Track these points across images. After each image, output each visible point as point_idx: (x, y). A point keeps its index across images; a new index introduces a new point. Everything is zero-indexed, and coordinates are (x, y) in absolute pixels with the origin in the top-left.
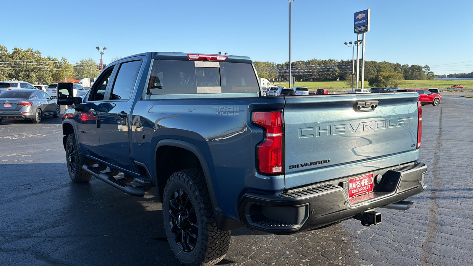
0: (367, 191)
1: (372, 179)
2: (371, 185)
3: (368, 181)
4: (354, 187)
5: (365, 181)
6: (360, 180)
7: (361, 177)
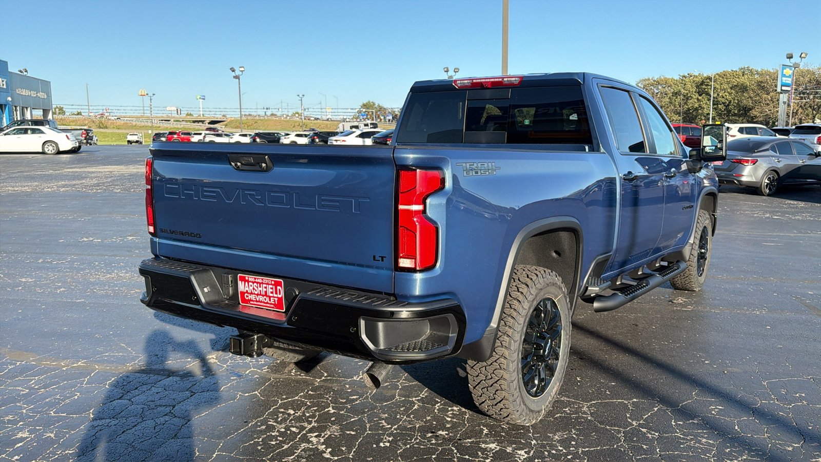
0: (273, 306)
1: (279, 290)
2: (280, 299)
3: (272, 290)
4: (246, 289)
5: (266, 288)
6: (257, 283)
7: (258, 279)
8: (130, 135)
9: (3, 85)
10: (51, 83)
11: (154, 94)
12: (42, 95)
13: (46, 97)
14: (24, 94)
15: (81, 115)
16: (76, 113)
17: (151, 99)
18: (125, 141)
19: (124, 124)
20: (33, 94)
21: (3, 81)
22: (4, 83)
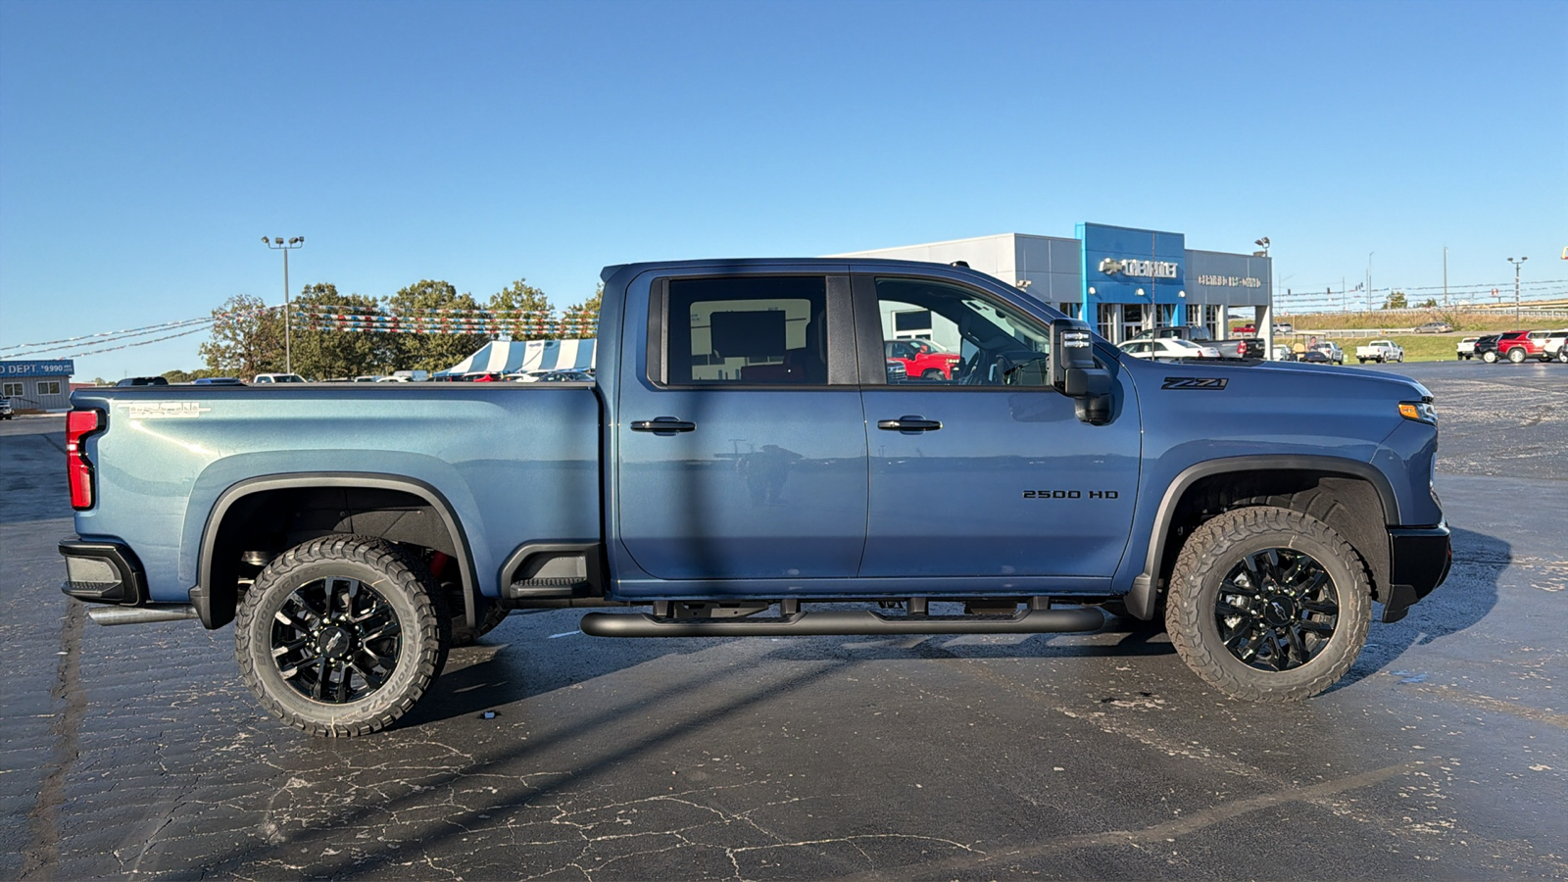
8: (1466, 341)
9: (1171, 273)
10: (1273, 261)
11: (1524, 259)
12: (1250, 282)
13: (1259, 284)
14: (1213, 282)
15: (1435, 305)
16: (1425, 303)
17: (1518, 269)
18: (1454, 355)
19: (1501, 319)
20: (1232, 282)
21: (1171, 267)
22: (1174, 269)
